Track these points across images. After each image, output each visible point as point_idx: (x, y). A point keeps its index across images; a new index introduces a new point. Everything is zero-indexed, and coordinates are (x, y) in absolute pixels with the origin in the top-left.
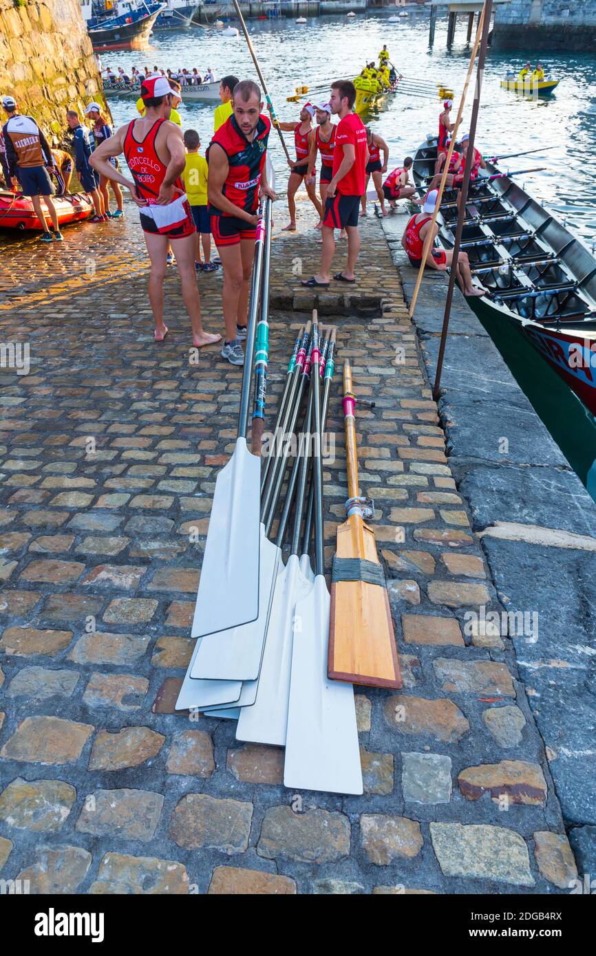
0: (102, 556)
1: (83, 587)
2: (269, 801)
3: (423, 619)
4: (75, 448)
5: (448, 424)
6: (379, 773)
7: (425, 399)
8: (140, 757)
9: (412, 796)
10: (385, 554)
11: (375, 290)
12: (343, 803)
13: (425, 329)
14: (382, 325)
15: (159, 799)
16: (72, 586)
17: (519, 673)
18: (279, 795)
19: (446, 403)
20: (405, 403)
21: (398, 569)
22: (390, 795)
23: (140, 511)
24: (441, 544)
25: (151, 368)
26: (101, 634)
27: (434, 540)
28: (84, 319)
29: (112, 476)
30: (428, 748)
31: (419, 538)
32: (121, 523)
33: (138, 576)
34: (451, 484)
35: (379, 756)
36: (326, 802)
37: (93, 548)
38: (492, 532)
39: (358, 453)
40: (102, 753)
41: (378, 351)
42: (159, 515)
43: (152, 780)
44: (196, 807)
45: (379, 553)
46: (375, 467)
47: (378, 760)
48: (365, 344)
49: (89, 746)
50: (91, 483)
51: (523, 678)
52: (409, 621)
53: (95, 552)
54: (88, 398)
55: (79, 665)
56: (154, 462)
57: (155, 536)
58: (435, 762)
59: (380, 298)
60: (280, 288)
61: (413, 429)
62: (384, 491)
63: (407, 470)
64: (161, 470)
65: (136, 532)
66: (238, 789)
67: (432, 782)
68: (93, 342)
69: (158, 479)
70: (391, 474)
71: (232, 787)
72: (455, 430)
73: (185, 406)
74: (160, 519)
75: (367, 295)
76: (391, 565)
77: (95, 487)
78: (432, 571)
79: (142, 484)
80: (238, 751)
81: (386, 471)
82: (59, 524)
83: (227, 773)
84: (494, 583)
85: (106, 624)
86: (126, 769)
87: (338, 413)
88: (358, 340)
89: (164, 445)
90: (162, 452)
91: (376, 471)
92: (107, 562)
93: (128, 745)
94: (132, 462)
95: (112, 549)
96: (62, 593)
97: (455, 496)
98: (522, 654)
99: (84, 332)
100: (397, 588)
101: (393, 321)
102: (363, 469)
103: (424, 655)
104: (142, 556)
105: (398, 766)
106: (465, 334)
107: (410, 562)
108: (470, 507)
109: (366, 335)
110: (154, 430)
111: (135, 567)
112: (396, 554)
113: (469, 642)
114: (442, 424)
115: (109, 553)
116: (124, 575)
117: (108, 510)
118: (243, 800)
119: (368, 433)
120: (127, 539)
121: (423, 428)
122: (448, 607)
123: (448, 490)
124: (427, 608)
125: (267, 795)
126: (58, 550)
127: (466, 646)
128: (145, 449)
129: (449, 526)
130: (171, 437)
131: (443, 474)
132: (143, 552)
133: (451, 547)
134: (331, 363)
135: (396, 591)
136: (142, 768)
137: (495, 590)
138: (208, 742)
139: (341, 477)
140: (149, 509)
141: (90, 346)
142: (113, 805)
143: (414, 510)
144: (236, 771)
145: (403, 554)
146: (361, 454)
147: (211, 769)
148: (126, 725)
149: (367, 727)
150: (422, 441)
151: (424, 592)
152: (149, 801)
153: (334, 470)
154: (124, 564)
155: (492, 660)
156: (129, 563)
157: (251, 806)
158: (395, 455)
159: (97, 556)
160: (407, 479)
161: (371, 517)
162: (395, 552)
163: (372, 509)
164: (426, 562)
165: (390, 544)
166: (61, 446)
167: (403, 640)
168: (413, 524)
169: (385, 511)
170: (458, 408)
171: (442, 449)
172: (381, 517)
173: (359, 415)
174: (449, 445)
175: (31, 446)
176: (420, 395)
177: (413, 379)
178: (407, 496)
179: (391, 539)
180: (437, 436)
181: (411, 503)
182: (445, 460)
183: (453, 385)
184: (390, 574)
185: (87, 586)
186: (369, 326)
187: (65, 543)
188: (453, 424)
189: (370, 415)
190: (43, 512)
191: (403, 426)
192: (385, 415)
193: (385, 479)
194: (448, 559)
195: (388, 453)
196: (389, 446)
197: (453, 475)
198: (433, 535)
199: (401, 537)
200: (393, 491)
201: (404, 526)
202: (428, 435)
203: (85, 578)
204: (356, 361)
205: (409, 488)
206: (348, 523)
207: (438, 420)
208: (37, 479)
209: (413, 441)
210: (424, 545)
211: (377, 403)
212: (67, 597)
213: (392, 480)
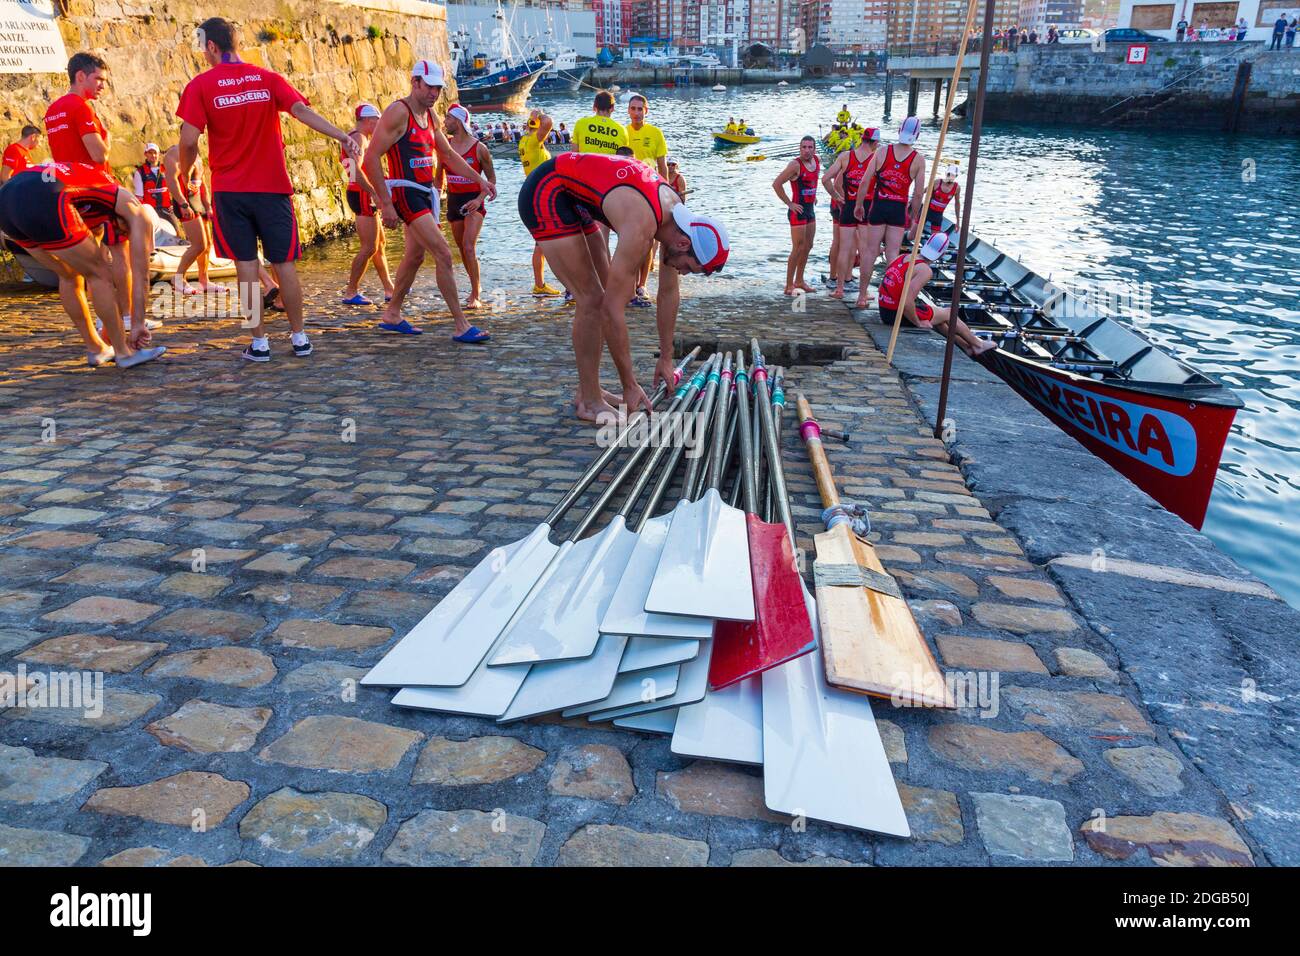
0: (442, 556)
1: (411, 585)
2: (737, 841)
3: (970, 641)
4: (404, 461)
5: (963, 462)
6: (934, 813)
7: (923, 436)
8: (504, 772)
9: (1002, 848)
10: (895, 571)
11: (833, 339)
12: (874, 851)
13: (913, 374)
14: (850, 367)
15: (539, 829)
16: (393, 585)
17: (1152, 714)
18: (755, 835)
19: (956, 442)
20: (893, 439)
21: (919, 587)
22: (958, 844)
23: (502, 518)
24: (982, 567)
25: (518, 395)
27: (971, 563)
28: (426, 349)
29: (460, 486)
30: (1018, 790)
31: (945, 560)
32: (473, 528)
34: (985, 514)
35: (928, 791)
36: (843, 848)
37: (431, 548)
38: (1061, 561)
39: (834, 480)
40: (435, 763)
41: (846, 391)
43: (524, 803)
44: (605, 841)
45: (887, 570)
46: (861, 493)
47: (930, 797)
48: (826, 384)
49: (414, 755)
50: (430, 491)
51: (1160, 719)
52: (947, 644)
53: (432, 553)
54: (427, 418)
56: (523, 476)
58: (1035, 806)
59: (842, 347)
61: (914, 465)
62: (879, 515)
63: (910, 497)
64: (534, 484)
65: (496, 536)
66: (680, 821)
67: (1035, 831)
68: (436, 370)
69: (528, 492)
70: (887, 500)
71: (669, 819)
72: (975, 467)
73: (568, 431)
75: (821, 343)
76: (908, 583)
77: (433, 495)
78: (975, 593)
79: (504, 494)
80: (674, 773)
81: (878, 497)
82: (378, 524)
83: (658, 800)
84: (1079, 612)
86: (476, 786)
88: (815, 380)
89: (536, 462)
90: (533, 469)
91: (862, 496)
92: (451, 563)
93: (482, 756)
94: (487, 476)
95: (459, 550)
96: (379, 590)
97: (994, 525)
98: (1152, 692)
99: (425, 360)
100: (920, 607)
101: (864, 364)
102: (843, 491)
105: (967, 810)
106: (973, 380)
107: (937, 582)
108: (1020, 538)
109: (827, 376)
110: (522, 450)
112: (913, 573)
113: (1057, 672)
114: (955, 460)
115: (454, 555)
117: (452, 516)
118: (690, 837)
119: (844, 465)
121: (927, 464)
122: (1010, 632)
123: (982, 519)
124: (976, 631)
125: (733, 833)
126: (373, 549)
127: (1052, 675)
128: (508, 464)
129: (989, 551)
130: (547, 456)
131: (971, 505)
133: (1000, 571)
134: (779, 392)
135: (921, 609)
136: (508, 785)
137: (1082, 619)
138: (621, 759)
140: (516, 517)
141: (432, 373)
142: (454, 829)
143: (931, 535)
144: (673, 796)
145: (924, 573)
147: (629, 793)
148: (478, 733)
149: (902, 756)
150: (925, 473)
151: (968, 615)
152: (518, 828)
155: (1100, 692)
157: (704, 846)
158: (890, 483)
159: (436, 557)
160: (912, 506)
161: (864, 534)
162: (910, 571)
163: (866, 523)
164: (961, 583)
165: (900, 563)
166: (385, 458)
167: (944, 663)
168: (930, 547)
169: (885, 534)
170: (976, 445)
171: (961, 483)
172: (878, 539)
173: (829, 447)
174: (970, 482)
175: (341, 456)
176: (916, 433)
177: (903, 418)
178: (916, 521)
179: (901, 559)
180: (949, 471)
181: (925, 528)
182: (968, 492)
183: (964, 425)
184: (909, 594)
185: (418, 585)
186: (830, 368)
187: (387, 543)
188: (972, 461)
189: (842, 447)
190: (355, 513)
191: (897, 460)
192: (865, 448)
193: (878, 504)
194: (998, 582)
195: (876, 481)
196: (878, 476)
197: (983, 506)
198: (968, 559)
199: (914, 558)
200: (893, 515)
201: (918, 548)
202: (935, 470)
203: (415, 577)
204: (815, 400)
205: (918, 515)
206: (831, 532)
207: (948, 457)
208: (347, 484)
209: (915, 474)
210: (954, 567)
211: (853, 437)
212: (387, 594)
213: (889, 506)
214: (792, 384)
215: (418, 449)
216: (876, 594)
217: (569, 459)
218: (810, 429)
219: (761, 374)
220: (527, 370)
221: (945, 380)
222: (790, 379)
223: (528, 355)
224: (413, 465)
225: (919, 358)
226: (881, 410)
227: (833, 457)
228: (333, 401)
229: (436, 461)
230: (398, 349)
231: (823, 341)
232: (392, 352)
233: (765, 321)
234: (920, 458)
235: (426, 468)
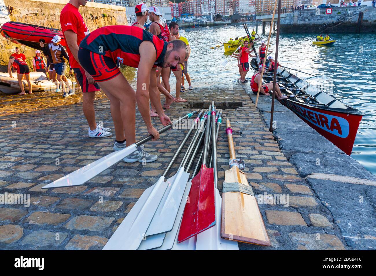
0: (97, 183)
1: (84, 196)
3: (278, 212)
4: (97, 147)
5: (279, 139)
7: (266, 131)
10: (252, 184)
11: (239, 100)
13: (263, 110)
14: (244, 109)
16: (77, 196)
17: (346, 242)
19: (276, 133)
20: (256, 132)
21: (261, 190)
23: (122, 167)
24: (283, 180)
25: (139, 122)
26: (87, 216)
27: (280, 179)
31: (271, 178)
32: (111, 171)
33: (114, 192)
34: (285, 159)
38: (311, 176)
39: (234, 148)
41: (242, 117)
42: (132, 169)
45: (249, 183)
46: (244, 153)
48: (236, 115)
51: (350, 244)
52: (270, 214)
53: (94, 182)
55: (69, 230)
57: (127, 176)
59: (242, 102)
60: (198, 100)
61: (262, 141)
62: (249, 161)
63: (260, 153)
65: (118, 174)
70: (252, 155)
72: (282, 141)
74: (131, 170)
76: (257, 188)
78: (280, 190)
81: (249, 154)
84: (318, 197)
85: (91, 211)
87: (224, 135)
88: (233, 114)
91: (244, 154)
92: (100, 186)
95: (104, 180)
96: (72, 198)
97: (288, 163)
98: (345, 232)
101: (248, 108)
102: (237, 152)
103: (282, 230)
104: (119, 183)
106: (282, 112)
107: (267, 187)
108: (297, 167)
109: (236, 112)
111: (113, 188)
112: (259, 184)
113: (310, 225)
114: (276, 139)
115: (102, 182)
116: (107, 191)
119: (239, 142)
120: (112, 177)
121: (266, 141)
122: (293, 207)
123: (284, 161)
124: (280, 207)
127: (308, 226)
129: (286, 174)
131: (280, 156)
132: (120, 182)
133: (289, 182)
134: (220, 118)
137: (319, 200)
139: (226, 156)
140: (127, 167)
143: (266, 168)
145: (263, 184)
146: (236, 148)
150: (266, 144)
153: (222, 154)
154: (108, 187)
155: (326, 233)
156: (111, 187)
158: (254, 148)
159: (95, 183)
160: (261, 157)
161: (242, 169)
162: (258, 183)
163: (243, 165)
164: (276, 188)
165: (255, 180)
166: (91, 146)
167: (268, 222)
168: (266, 173)
169: (251, 168)
170: (283, 134)
171: (277, 147)
172: (248, 170)
173: (235, 136)
174: (281, 146)
175: (77, 146)
176: (263, 130)
177: (260, 125)
178: (262, 163)
179: (255, 178)
180: (274, 143)
181: (264, 165)
182: (280, 151)
183: (279, 127)
184: (257, 192)
185: (86, 195)
186: (237, 110)
188: (281, 139)
189: (239, 136)
190: (74, 167)
191: (257, 140)
192: (247, 136)
193: (249, 157)
194: (289, 186)
195: (249, 148)
196: (250, 146)
197: (285, 156)
198: (278, 177)
199: (260, 177)
200: (254, 161)
201: (261, 174)
202: (269, 143)
203: (86, 192)
204: (232, 120)
205: (262, 160)
206: (231, 169)
207: (273, 138)
208: (75, 156)
209: (262, 145)
210: (274, 181)
211: (243, 133)
212: (73, 200)
213: (253, 157)
214: (225, 115)
215: (103, 142)
216: (244, 194)
217: (150, 144)
218: (229, 131)
219: (214, 113)
221: (272, 112)
222: (224, 114)
224: (99, 148)
225: (265, 105)
226: (253, 123)
227: (236, 140)
228: (80, 127)
229: (107, 146)
230: (105, 109)
231: (236, 101)
232: (103, 110)
233: (219, 95)
234: (264, 139)
235: (103, 149)
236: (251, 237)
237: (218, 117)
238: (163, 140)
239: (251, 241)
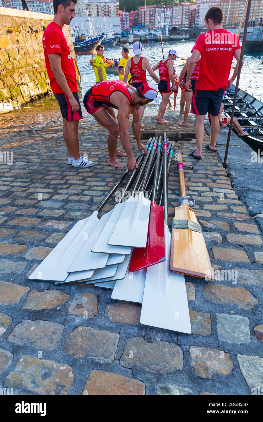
0: (50, 217)
1: (38, 228)
2: (130, 334)
3: (224, 249)
4: (46, 179)
5: (231, 176)
6: (201, 323)
7: (219, 167)
8: (54, 305)
9: (224, 338)
10: (201, 221)
11: (193, 131)
12: (178, 338)
15: (61, 328)
16: (32, 228)
18: (136, 331)
19: (230, 169)
20: (209, 168)
21: (209, 227)
22: (209, 336)
23: (73, 201)
24: (232, 219)
26: (43, 247)
27: (228, 217)
28: (59, 138)
29: (62, 189)
30: (233, 312)
31: (220, 216)
32: (63, 205)
33: (67, 225)
34: (236, 197)
35: (201, 313)
36: (167, 337)
37: (47, 214)
38: (260, 216)
39: (185, 184)
40: (31, 301)
42: (82, 203)
43: (58, 317)
44: (83, 334)
45: (198, 220)
46: (194, 189)
47: (201, 316)
48: (188, 148)
49: (25, 297)
50: (51, 191)
52: (216, 250)
53: (47, 215)
54: (56, 163)
55: (28, 260)
56: (83, 184)
57: (79, 210)
58: (238, 319)
60: (149, 130)
61: (214, 178)
62: (200, 198)
63: (211, 191)
64: (86, 187)
65: (70, 208)
66: (111, 326)
67: (237, 330)
68: (62, 146)
69: (84, 190)
70: (203, 192)
71: (107, 324)
72: (235, 178)
73: (101, 167)
74: (82, 204)
75: (189, 132)
76: (205, 225)
77: (52, 192)
78: (228, 229)
79: (76, 192)
80: (112, 305)
81: (200, 191)
82: (32, 204)
83: (105, 316)
85: (47, 243)
86: (43, 310)
87: (175, 170)
88: (185, 146)
89: (89, 179)
90: (87, 182)
91: (195, 190)
92: (53, 219)
93: (47, 298)
94: (71, 185)
95: (57, 214)
96: (27, 230)
97: (239, 201)
99: (58, 142)
100: (208, 235)
102: (188, 188)
103: (227, 266)
104: (71, 217)
105: (213, 321)
106: (238, 146)
107: (216, 225)
108: (247, 206)
109: (189, 145)
110: (85, 174)
111: (66, 221)
112: (208, 222)
113: (253, 262)
114: (229, 175)
115: (55, 216)
116: (60, 224)
117: (57, 200)
118: (114, 332)
119: (191, 178)
120: (64, 210)
121: (219, 177)
122: (239, 245)
123: (235, 199)
124: (227, 245)
125: (129, 330)
126: (29, 214)
127: (251, 263)
128: (79, 180)
129: (236, 212)
130: (92, 176)
131: (232, 194)
132: (72, 216)
133: (238, 220)
134: (172, 151)
135: (208, 236)
136: (54, 310)
138: (95, 299)
139: (177, 192)
140: (78, 201)
141: (60, 147)
142: (32, 329)
143: (216, 205)
144: (110, 315)
145: (211, 221)
146: (187, 184)
147: (95, 313)
148: (48, 288)
149: (193, 298)
150: (218, 181)
151: (224, 238)
152: (54, 328)
153: (173, 189)
154: (61, 220)
156: (64, 220)
157: (118, 336)
158: (205, 185)
159: (48, 217)
160: (212, 194)
161: (192, 206)
162: (206, 221)
163: (193, 202)
164: (224, 226)
165: (204, 217)
166: (40, 178)
167: (214, 258)
168: (215, 211)
169: (201, 205)
170: (237, 170)
171: (229, 184)
172: (198, 207)
173: (186, 171)
174: (233, 184)
175: (26, 178)
176: (216, 165)
177: (213, 160)
178: (212, 200)
179: (204, 216)
180: (226, 180)
181: (215, 203)
182: (232, 188)
183: (233, 162)
184: (205, 230)
185: (40, 228)
186: (191, 142)
187: (33, 211)
188: (234, 176)
189: (191, 171)
190: (25, 200)
191: (209, 176)
192: (199, 172)
193: (200, 193)
194: (237, 225)
195: (201, 184)
196: (201, 182)
197: (236, 194)
198: (228, 215)
199: (209, 215)
200: (204, 198)
201: (211, 211)
202: (221, 179)
203: (40, 225)
204: (184, 153)
205: (213, 197)
206: (181, 206)
207: (226, 174)
208: (25, 189)
209: (214, 181)
210: (223, 219)
211: (195, 168)
212: (29, 232)
213: (204, 194)
214: (177, 148)
215: (51, 175)
216: (193, 232)
217: (100, 177)
218: (180, 165)
219: (166, 146)
220: (91, 145)
221: (228, 145)
222: (177, 146)
223: (92, 139)
224: (48, 181)
225: (221, 138)
226: (206, 157)
227: (187, 175)
228: (27, 157)
229: (56, 179)
230: (51, 138)
231: (190, 132)
232: (48, 139)
233: (171, 125)
234: (217, 175)
235: (52, 182)
236: (197, 271)
237: (170, 150)
238: (112, 174)
239: (197, 274)
